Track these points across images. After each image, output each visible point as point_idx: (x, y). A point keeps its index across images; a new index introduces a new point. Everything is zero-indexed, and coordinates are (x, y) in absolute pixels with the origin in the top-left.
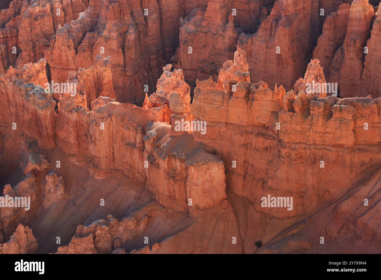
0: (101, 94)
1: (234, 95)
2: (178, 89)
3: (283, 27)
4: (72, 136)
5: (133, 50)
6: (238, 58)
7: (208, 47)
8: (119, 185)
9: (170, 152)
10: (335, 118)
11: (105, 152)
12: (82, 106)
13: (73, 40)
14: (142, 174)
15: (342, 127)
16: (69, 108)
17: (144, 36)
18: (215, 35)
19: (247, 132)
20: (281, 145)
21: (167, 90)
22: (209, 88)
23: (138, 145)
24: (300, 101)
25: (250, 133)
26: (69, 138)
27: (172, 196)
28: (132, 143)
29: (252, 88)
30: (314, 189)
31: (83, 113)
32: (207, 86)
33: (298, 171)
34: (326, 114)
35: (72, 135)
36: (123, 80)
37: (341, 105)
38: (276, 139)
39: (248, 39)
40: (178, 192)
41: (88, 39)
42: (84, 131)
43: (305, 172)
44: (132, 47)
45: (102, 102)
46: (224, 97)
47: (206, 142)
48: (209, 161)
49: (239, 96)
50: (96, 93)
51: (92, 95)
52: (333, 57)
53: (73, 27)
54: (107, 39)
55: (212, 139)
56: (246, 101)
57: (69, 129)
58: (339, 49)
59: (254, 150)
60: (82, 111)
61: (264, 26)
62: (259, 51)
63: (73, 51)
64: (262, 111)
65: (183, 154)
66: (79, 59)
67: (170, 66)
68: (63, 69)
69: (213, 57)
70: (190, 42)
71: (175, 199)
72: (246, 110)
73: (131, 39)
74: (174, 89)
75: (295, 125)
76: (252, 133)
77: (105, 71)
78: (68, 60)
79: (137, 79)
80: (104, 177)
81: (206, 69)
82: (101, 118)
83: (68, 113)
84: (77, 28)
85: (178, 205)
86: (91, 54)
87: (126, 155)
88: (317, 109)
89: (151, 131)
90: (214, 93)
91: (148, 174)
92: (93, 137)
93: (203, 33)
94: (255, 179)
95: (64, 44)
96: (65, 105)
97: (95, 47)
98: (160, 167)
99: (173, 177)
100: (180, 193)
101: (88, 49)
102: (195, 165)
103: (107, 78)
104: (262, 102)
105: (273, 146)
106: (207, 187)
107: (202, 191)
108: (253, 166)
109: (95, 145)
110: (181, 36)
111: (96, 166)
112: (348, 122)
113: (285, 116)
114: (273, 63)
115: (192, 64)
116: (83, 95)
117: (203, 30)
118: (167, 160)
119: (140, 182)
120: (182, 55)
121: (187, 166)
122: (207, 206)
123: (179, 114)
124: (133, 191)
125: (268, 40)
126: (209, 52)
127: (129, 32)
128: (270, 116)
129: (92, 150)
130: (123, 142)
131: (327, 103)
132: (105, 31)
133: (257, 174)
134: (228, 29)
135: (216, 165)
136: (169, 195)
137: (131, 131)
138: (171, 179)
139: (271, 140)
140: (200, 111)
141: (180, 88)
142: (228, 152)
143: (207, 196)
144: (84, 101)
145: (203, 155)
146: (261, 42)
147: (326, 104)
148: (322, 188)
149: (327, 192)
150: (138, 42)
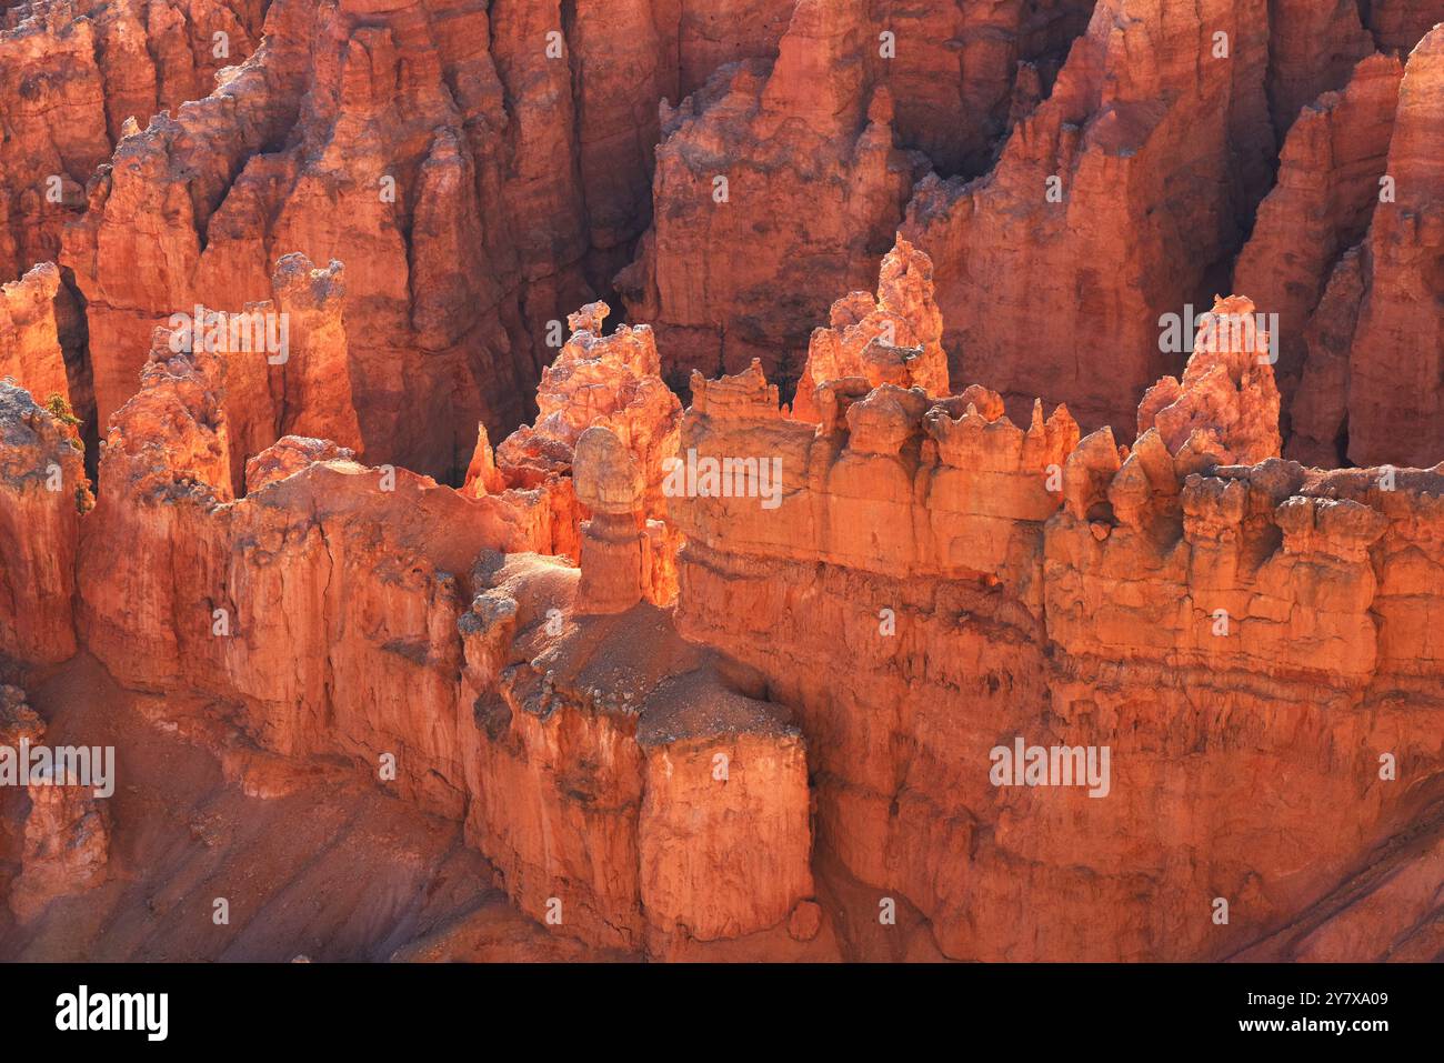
0: (296, 427)
1: (853, 446)
2: (627, 410)
3: (1105, 153)
4: (151, 608)
5: (452, 239)
6: (897, 282)
7: (779, 231)
8: (349, 825)
9: (572, 685)
10: (1292, 555)
11: (292, 678)
12: (197, 477)
13: (190, 187)
14: (449, 780)
15: (1320, 596)
16: (140, 485)
17: (500, 176)
18: (807, 179)
19: (910, 605)
20: (1056, 668)
21: (582, 417)
22: (745, 411)
23: (435, 654)
24: (1139, 476)
25: (920, 610)
26: (136, 618)
27: (575, 878)
28: (410, 645)
29: (935, 414)
30: (1195, 866)
31: (202, 505)
32: (740, 402)
33: (1127, 785)
34: (1253, 536)
35: (152, 604)
36: (404, 368)
37: (1320, 500)
38: (1034, 642)
39: (951, 201)
40: (604, 862)
41: (255, 186)
42: (204, 587)
43: (1159, 788)
44: (448, 224)
45: (296, 460)
46: (812, 452)
47: (729, 648)
48: (740, 729)
49: (876, 449)
50: (273, 420)
51: (257, 429)
52: (1322, 289)
53: (191, 129)
54: (338, 188)
55: (757, 634)
56: (908, 473)
57: (135, 574)
58: (1351, 254)
59: (937, 685)
60: (196, 499)
61: (1021, 147)
62: (999, 255)
63: (187, 235)
64: (976, 518)
65: (627, 696)
66: (211, 269)
67: (599, 310)
68: (141, 313)
69: (797, 275)
70: (700, 210)
71: (591, 892)
72: (905, 509)
73: (441, 191)
74: (612, 411)
75: (1114, 583)
76: (930, 612)
77: (317, 324)
78: (162, 274)
79: (465, 365)
80: (287, 790)
81: (764, 326)
82: (279, 531)
83: (135, 508)
84: (205, 135)
85: (600, 921)
86: (268, 249)
87: (384, 697)
88: (1215, 514)
89: (492, 593)
90: (768, 431)
91: (475, 778)
92: (240, 614)
93: (757, 171)
94: (937, 813)
95: (147, 202)
96: (122, 469)
97: (284, 221)
98: (529, 749)
99: (582, 797)
100: (610, 867)
101: (251, 227)
102: (679, 744)
103: (322, 355)
104: (976, 478)
105: (1020, 670)
106: (730, 844)
107: (705, 859)
108: (933, 758)
109: (251, 648)
110: (663, 182)
111: (253, 743)
112: (1348, 574)
113: (1071, 541)
114: (1060, 308)
115: (708, 306)
116: (214, 426)
117: (759, 158)
118: (558, 722)
119: (443, 817)
120: (662, 263)
121: (644, 748)
122: (728, 927)
123: (613, 519)
124: (410, 854)
125: (1040, 208)
126: (780, 252)
127: (434, 157)
128: (1010, 542)
129: (237, 669)
130: (370, 637)
131: (1260, 490)
132: (329, 152)
133: (948, 793)
134: (864, 158)
135: (771, 749)
136: (562, 873)
137: (409, 589)
138: (575, 805)
139: (1011, 643)
140: (707, 509)
141: (634, 407)
142: (823, 693)
143: (729, 882)
144: (219, 453)
145: (716, 704)
146: (1007, 218)
147: (1253, 494)
148: (1232, 862)
149: (1252, 879)
150: (472, 203)
